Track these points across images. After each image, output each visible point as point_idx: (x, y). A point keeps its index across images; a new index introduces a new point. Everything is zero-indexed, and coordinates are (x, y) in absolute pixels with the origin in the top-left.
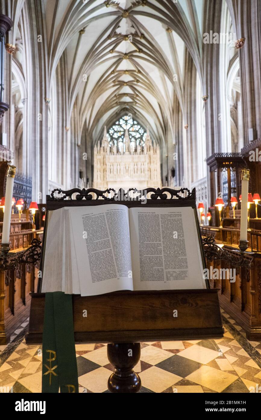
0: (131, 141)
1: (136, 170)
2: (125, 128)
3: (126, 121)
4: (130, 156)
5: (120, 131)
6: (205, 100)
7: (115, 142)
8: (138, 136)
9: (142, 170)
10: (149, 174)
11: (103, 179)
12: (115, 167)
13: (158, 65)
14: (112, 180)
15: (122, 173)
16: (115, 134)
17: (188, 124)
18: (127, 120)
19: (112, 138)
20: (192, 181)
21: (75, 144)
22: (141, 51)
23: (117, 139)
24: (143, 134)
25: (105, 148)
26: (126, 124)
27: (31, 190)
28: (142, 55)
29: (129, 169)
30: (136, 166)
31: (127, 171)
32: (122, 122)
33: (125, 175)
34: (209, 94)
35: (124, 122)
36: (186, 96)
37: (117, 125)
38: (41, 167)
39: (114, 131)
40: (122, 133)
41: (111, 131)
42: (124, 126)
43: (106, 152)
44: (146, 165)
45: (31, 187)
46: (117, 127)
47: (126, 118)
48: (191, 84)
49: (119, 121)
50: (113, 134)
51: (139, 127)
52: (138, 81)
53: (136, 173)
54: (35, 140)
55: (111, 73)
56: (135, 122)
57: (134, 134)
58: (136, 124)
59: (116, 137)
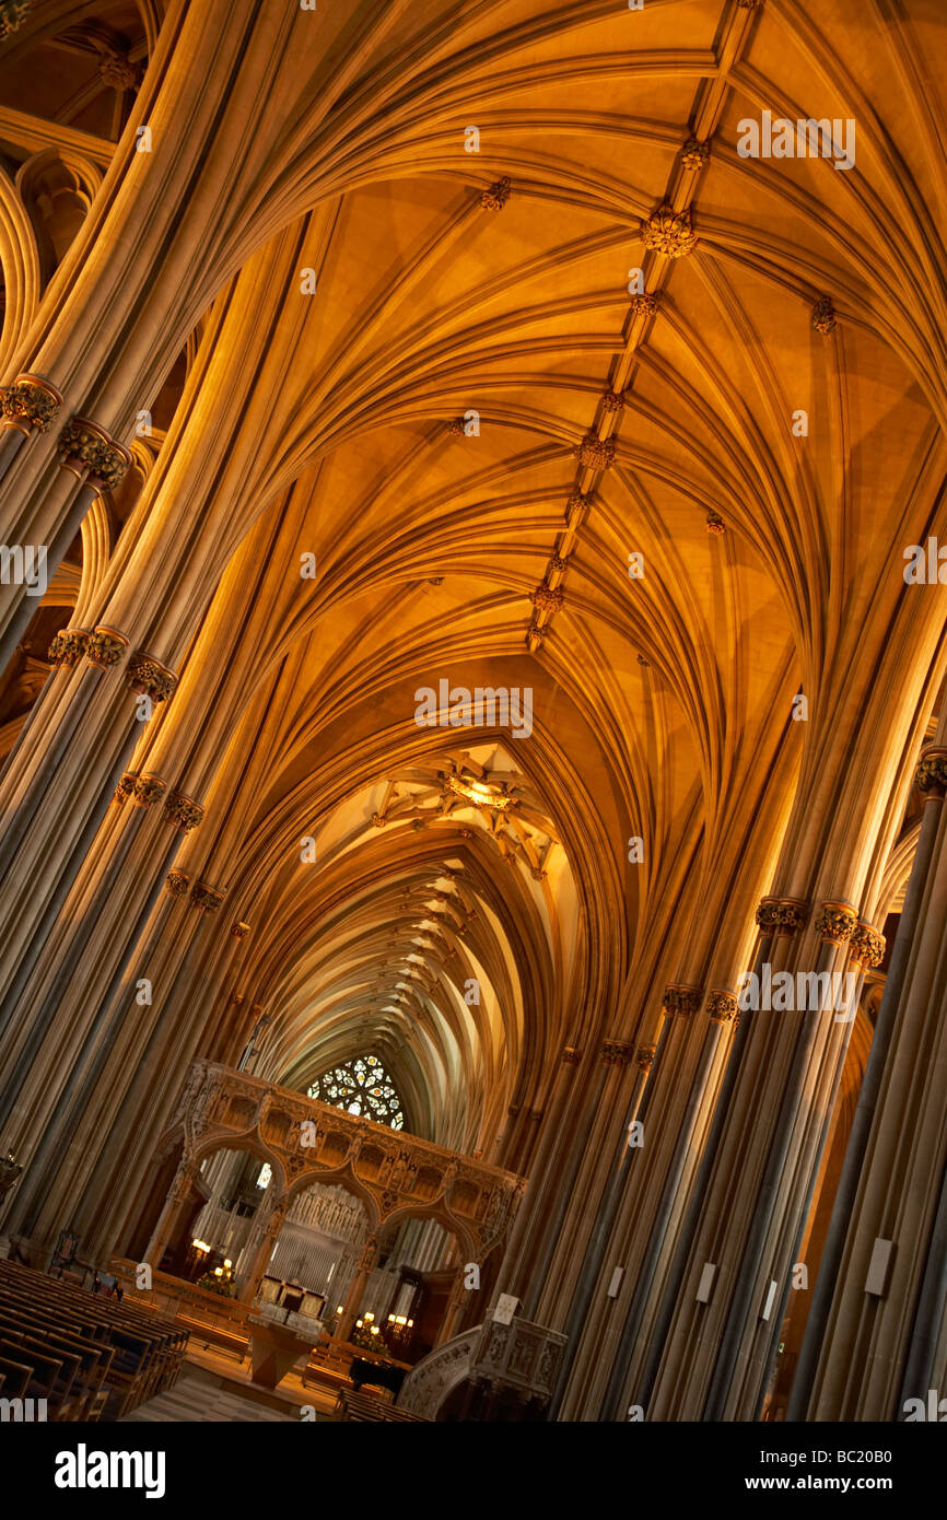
2: (361, 1083)
3: (370, 1069)
5: (347, 1087)
8: (382, 1111)
16: (334, 1088)
18: (373, 1068)
19: (323, 1095)
24: (396, 1112)
26: (367, 1076)
31: (321, 1214)
35: (365, 1068)
37: (346, 1069)
39: (335, 1079)
40: (350, 1092)
42: (360, 1076)
46: (345, 1073)
47: (373, 1061)
49: (354, 1064)
50: (330, 1086)
51: (393, 1092)
56: (388, 1079)
57: (375, 1104)
58: (387, 1084)
59: (334, 1096)
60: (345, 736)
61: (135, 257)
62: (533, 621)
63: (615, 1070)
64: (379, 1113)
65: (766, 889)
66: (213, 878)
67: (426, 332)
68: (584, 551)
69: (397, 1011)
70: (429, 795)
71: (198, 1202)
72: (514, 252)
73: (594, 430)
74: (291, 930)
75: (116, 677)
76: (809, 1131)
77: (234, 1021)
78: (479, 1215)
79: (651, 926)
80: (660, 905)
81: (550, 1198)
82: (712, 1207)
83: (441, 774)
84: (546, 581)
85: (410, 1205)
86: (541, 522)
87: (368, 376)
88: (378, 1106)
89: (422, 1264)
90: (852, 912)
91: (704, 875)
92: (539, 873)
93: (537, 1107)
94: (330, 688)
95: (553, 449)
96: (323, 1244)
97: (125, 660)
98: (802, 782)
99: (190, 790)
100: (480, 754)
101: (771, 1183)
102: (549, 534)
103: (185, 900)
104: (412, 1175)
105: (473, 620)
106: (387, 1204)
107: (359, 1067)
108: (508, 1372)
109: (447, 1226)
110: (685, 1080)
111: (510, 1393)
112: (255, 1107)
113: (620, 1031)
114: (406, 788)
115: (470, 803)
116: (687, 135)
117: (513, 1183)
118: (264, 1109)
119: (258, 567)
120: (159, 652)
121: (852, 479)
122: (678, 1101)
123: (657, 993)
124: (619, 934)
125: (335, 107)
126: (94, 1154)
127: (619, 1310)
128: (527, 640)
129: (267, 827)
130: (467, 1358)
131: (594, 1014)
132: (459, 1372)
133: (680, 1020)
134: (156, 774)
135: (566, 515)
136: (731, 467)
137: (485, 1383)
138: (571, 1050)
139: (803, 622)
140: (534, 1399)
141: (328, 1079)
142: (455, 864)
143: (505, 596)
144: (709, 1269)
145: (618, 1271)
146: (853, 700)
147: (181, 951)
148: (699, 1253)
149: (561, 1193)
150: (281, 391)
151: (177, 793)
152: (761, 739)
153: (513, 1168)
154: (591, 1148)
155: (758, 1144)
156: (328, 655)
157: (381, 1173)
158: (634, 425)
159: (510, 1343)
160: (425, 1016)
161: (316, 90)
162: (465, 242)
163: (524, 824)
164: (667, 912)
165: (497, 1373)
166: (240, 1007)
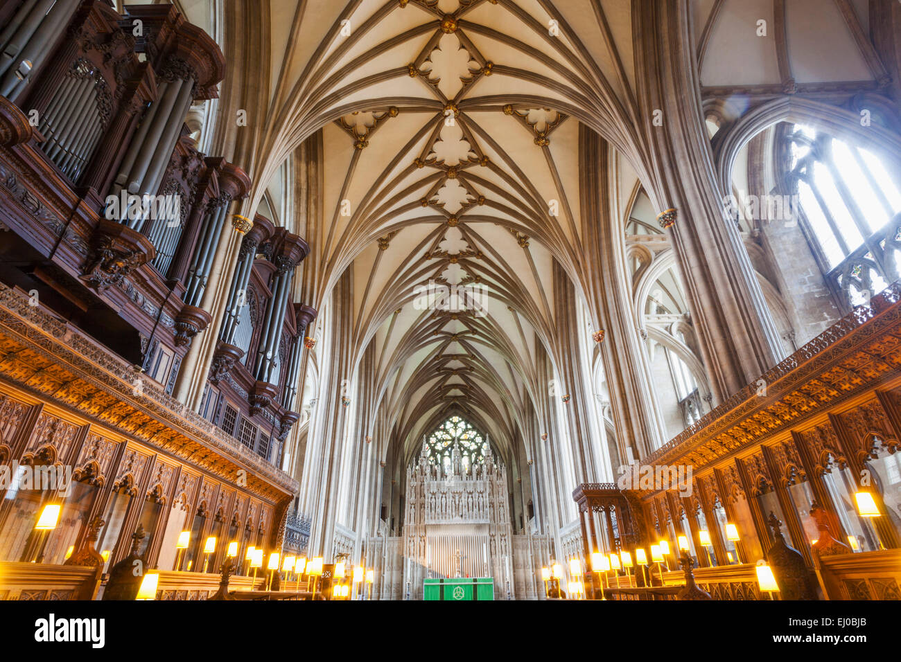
0: (463, 456)
1: (470, 505)
2: (454, 435)
3: (456, 425)
4: (461, 482)
5: (446, 440)
6: (566, 400)
7: (439, 456)
8: (473, 447)
9: (481, 504)
10: (492, 513)
11: (418, 521)
12: (438, 501)
13: (498, 349)
14: (433, 522)
15: (449, 511)
16: (439, 444)
17: (546, 432)
18: (457, 423)
19: (434, 452)
20: (561, 526)
21: (377, 461)
22: (475, 332)
23: (442, 453)
24: (482, 444)
25: (424, 469)
26: (456, 429)
27: (308, 541)
28: (476, 336)
29: (461, 503)
30: (470, 499)
31: (457, 508)
32: (449, 425)
33: (454, 514)
34: (570, 393)
35: (452, 425)
36: (540, 393)
37: (441, 430)
38: (327, 501)
39: (437, 439)
40: (449, 442)
41: (433, 440)
42: (452, 431)
43: (426, 475)
44: (486, 497)
45: (308, 536)
46: (441, 432)
47: (456, 419)
48: (546, 375)
49: (445, 425)
50: (435, 444)
51: (475, 433)
52: (472, 369)
53: (470, 512)
54: (323, 460)
55: (435, 359)
56: (469, 426)
57: (466, 444)
58: (470, 429)
59: (440, 449)
64: (472, 448)
88: (469, 445)
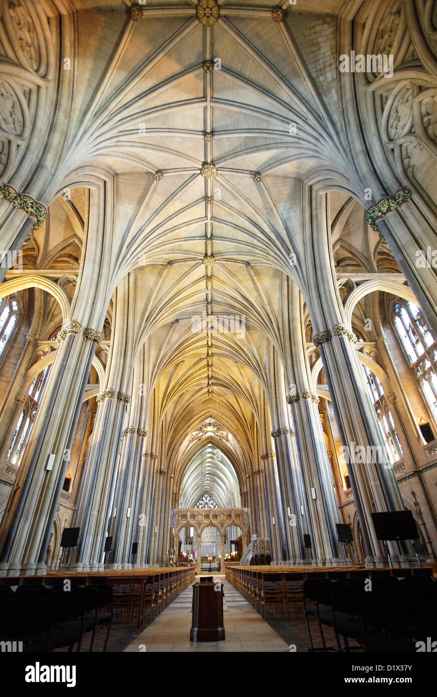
3: (206, 498)
19: (198, 507)
24: (216, 506)
31: (207, 537)
40: (204, 505)
42: (205, 501)
46: (201, 501)
47: (206, 496)
51: (213, 501)
56: (211, 499)
57: (210, 506)
59: (201, 507)
60: (179, 428)
61: (120, 360)
62: (209, 391)
63: (258, 476)
64: (212, 507)
65: (271, 430)
66: (163, 468)
67: (172, 349)
68: (214, 375)
69: (208, 482)
70: (200, 433)
71: (180, 543)
72: (183, 330)
73: (208, 353)
74: (181, 472)
75: (136, 435)
76: (296, 473)
77: (175, 498)
78: (242, 520)
79: (254, 443)
80: (254, 439)
81: (255, 509)
82: (285, 496)
83: (201, 428)
84: (208, 383)
85: (227, 524)
86: (203, 373)
87: (164, 360)
89: (234, 538)
90: (288, 428)
91: (260, 430)
92: (227, 440)
93: (245, 491)
94: (173, 420)
95: (201, 359)
96: (211, 544)
97: (136, 431)
98: (270, 406)
99: (154, 451)
100: (207, 421)
101: (293, 486)
102: (206, 375)
103: (158, 475)
104: (225, 517)
105: (197, 396)
106: (222, 526)
107: (204, 498)
108: (260, 551)
109: (237, 525)
110: (271, 473)
111: (262, 555)
112: (186, 515)
113: (256, 468)
114: (194, 433)
115: (208, 431)
116: (206, 302)
117: (247, 510)
118: (189, 515)
119: (153, 402)
120: (142, 427)
121: (258, 348)
122: (272, 478)
123: (260, 457)
124: (248, 447)
125: (146, 321)
126: (157, 539)
127: (277, 526)
128: (209, 395)
129: (170, 453)
130: (251, 552)
131: (249, 466)
132: (250, 556)
133: (266, 461)
134: (146, 451)
135: (208, 370)
136: (235, 353)
137: (256, 556)
138: (247, 476)
139: (259, 377)
140: (268, 555)
141: (198, 504)
142: (210, 445)
143: (202, 389)
144: (289, 509)
145: (273, 518)
146: (273, 388)
147: (161, 486)
148: (286, 506)
149: (257, 507)
150: (149, 369)
151: (151, 453)
152: (260, 400)
153: (245, 506)
154: (259, 495)
155: (288, 480)
156: (171, 413)
157: (218, 519)
158: (214, 350)
159: (258, 544)
160: (214, 481)
161: (142, 320)
162: (173, 331)
163: (221, 432)
164: (256, 439)
165: (258, 552)
166: (175, 494)
